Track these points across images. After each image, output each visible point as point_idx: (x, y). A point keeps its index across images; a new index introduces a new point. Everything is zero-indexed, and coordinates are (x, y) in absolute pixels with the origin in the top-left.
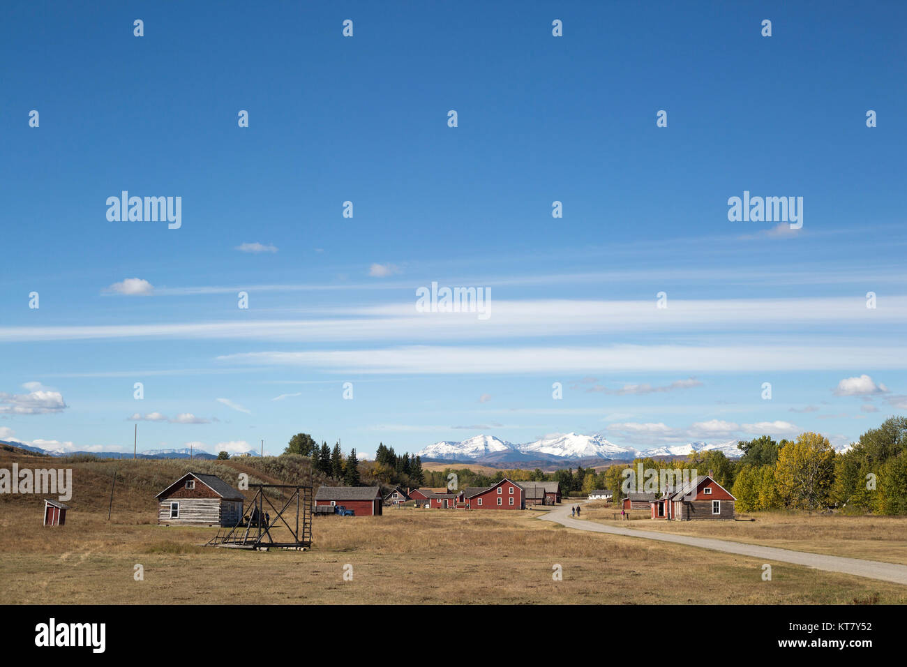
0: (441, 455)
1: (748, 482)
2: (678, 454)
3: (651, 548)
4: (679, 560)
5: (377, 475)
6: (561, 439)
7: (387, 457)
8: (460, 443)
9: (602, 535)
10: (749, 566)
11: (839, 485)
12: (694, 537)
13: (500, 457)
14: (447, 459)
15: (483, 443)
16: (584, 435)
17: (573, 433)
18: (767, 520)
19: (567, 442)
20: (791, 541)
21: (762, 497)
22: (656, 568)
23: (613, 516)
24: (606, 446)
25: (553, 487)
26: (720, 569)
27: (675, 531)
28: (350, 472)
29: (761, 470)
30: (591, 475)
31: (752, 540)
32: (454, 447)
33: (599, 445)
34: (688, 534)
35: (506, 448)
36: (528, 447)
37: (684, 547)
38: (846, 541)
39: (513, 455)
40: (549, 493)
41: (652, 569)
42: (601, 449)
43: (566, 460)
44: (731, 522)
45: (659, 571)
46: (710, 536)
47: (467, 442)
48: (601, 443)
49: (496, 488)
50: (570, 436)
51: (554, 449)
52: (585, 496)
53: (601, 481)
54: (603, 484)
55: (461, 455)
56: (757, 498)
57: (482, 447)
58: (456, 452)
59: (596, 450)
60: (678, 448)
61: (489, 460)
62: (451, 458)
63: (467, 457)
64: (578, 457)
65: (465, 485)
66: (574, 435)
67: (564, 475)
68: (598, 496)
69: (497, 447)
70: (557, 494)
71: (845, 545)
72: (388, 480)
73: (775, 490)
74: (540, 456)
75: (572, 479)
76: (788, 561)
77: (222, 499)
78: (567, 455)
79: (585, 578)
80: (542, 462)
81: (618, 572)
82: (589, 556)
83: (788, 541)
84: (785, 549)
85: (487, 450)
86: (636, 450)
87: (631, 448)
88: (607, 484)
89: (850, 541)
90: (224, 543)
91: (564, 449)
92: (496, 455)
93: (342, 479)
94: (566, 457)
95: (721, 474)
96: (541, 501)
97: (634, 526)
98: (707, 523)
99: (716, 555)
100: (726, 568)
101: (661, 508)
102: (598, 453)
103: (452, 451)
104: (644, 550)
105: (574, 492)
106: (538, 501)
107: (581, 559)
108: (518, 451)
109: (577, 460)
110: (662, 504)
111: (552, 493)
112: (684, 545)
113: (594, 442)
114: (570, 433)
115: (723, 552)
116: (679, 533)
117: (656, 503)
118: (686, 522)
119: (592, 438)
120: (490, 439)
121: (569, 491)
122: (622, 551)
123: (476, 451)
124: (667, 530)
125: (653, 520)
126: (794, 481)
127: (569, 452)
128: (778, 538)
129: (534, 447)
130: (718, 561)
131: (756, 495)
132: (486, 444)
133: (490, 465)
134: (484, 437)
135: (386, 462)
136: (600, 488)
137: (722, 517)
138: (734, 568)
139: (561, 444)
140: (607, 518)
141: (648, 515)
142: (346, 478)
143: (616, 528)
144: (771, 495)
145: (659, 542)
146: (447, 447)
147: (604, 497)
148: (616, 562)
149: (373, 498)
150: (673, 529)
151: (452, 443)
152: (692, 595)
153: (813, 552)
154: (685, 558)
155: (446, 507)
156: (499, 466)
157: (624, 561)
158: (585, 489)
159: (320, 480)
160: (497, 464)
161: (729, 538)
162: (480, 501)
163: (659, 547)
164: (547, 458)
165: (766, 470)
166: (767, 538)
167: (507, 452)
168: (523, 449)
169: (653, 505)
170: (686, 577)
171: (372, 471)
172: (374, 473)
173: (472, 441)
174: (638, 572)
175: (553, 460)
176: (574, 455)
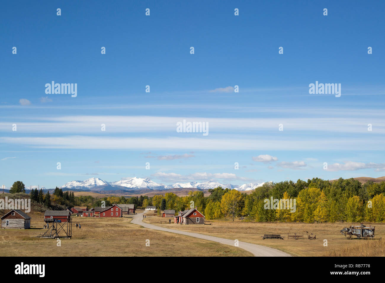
0: (74, 187)
1: (211, 208)
2: (184, 187)
3: (176, 237)
4: (185, 241)
5: (55, 201)
6: (130, 180)
7: (60, 193)
8: (83, 181)
9: (159, 231)
10: (204, 243)
11: (246, 209)
12: (190, 232)
13: (102, 188)
14: (77, 189)
15: (94, 181)
16: (141, 178)
17: (136, 177)
18: (216, 224)
19: (133, 181)
20: (219, 234)
21: (216, 214)
22: (179, 244)
23: (160, 222)
24: (151, 183)
25: (132, 206)
26: (196, 244)
27: (183, 230)
28: (47, 201)
29: (216, 203)
30: (146, 199)
31: (208, 233)
32: (80, 183)
33: (148, 183)
34: (187, 231)
35: (105, 184)
36: (115, 184)
37: (186, 236)
38: (236, 234)
39: (108, 188)
40: (130, 209)
41: (177, 244)
42: (149, 185)
43: (133, 190)
44: (203, 225)
45: (180, 244)
46: (194, 232)
47: (86, 181)
48: (149, 182)
49: (111, 208)
50: (135, 178)
51: (127, 184)
52: (144, 209)
53: (150, 202)
54: (151, 203)
55: (84, 187)
56: (214, 214)
57: (93, 183)
58: (81, 186)
59: (147, 185)
60: (184, 184)
61: (97, 190)
62: (79, 188)
63: (86, 188)
64: (138, 188)
65: (90, 203)
66: (137, 178)
67: (135, 200)
68: (149, 209)
69: (100, 183)
70: (134, 209)
71: (235, 235)
72: (60, 203)
73: (221, 211)
74: (120, 188)
75: (137, 201)
76: (215, 241)
77: (25, 219)
78: (133, 187)
79: (161, 247)
80: (122, 190)
81: (169, 245)
82: (159, 240)
83: (218, 234)
84: (216, 237)
85: (95, 185)
86: (165, 185)
87: (163, 184)
88: (154, 203)
89: (237, 234)
90: (43, 236)
91: (132, 185)
92: (100, 187)
93: (44, 204)
94: (132, 188)
95: (201, 204)
96: (127, 213)
97: (169, 227)
98: (194, 225)
99: (196, 239)
100: (198, 243)
101: (178, 219)
102: (147, 186)
103: (79, 185)
104: (174, 237)
105: (139, 207)
106: (126, 213)
107: (157, 241)
108: (110, 185)
109: (138, 190)
110: (178, 218)
111: (132, 209)
112: (186, 235)
113: (146, 181)
114: (135, 177)
115: (198, 238)
116: (184, 230)
117: (176, 218)
118: (187, 225)
119: (145, 180)
120: (97, 180)
121: (137, 206)
122: (168, 238)
123: (90, 185)
124: (180, 229)
125: (175, 224)
126: (228, 208)
127: (134, 186)
128: (216, 232)
129: (118, 183)
130: (196, 241)
131: (214, 213)
132: (95, 182)
133: (97, 192)
134: (95, 179)
135: (59, 195)
136: (150, 205)
137: (200, 223)
138: (200, 243)
139: (130, 182)
140: (158, 223)
141: (173, 221)
142: (45, 203)
143: (163, 228)
144: (219, 213)
145: (179, 234)
146: (77, 183)
147: (152, 209)
148: (167, 241)
149: (68, 215)
150: (183, 228)
151: (79, 182)
152: (188, 251)
153: (224, 238)
154: (187, 240)
155: (89, 216)
156: (101, 192)
157: (169, 241)
158: (144, 205)
159: (34, 204)
160: (100, 191)
161: (201, 232)
162: (104, 214)
163: (179, 236)
164: (124, 189)
165: (217, 203)
166: (213, 233)
167: (105, 186)
168: (113, 184)
169: (175, 218)
170: (187, 246)
171: (53, 199)
172: (54, 200)
173: (89, 180)
174: (174, 245)
175: (127, 190)
176: (137, 187)
